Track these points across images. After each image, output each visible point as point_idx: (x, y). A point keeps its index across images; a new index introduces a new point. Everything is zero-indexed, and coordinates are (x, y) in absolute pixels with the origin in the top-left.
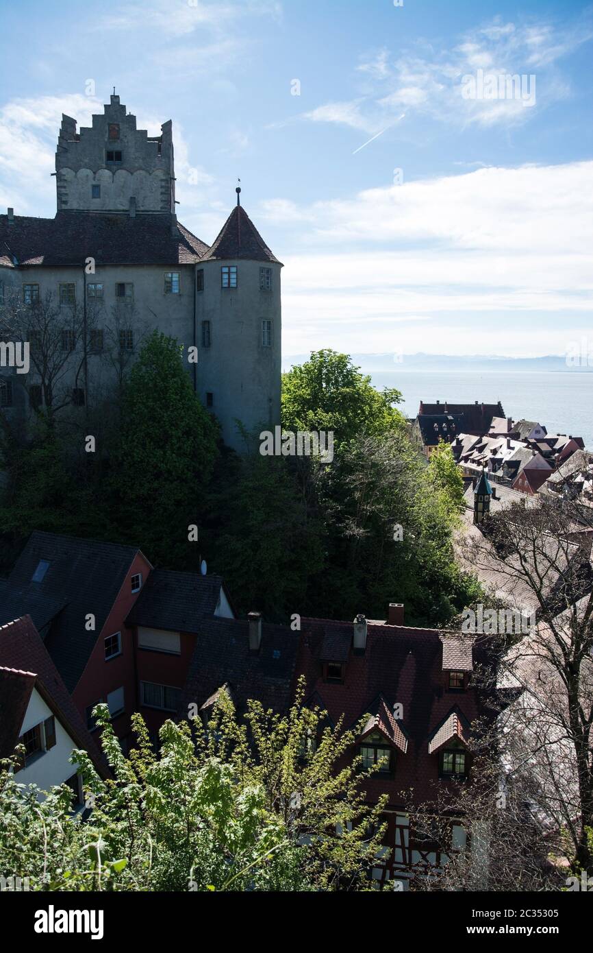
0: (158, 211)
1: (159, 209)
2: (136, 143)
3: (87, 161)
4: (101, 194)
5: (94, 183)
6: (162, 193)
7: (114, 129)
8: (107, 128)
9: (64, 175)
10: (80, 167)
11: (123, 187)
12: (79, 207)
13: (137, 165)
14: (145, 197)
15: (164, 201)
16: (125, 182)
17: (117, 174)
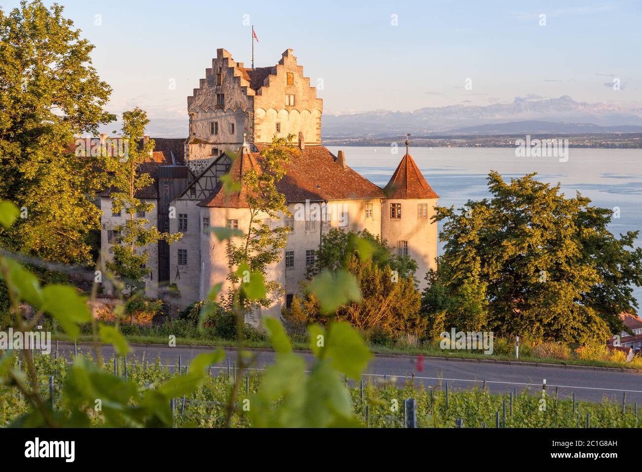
0: (315, 143)
1: (315, 141)
2: (303, 88)
3: (273, 103)
4: (281, 130)
5: (278, 121)
6: (317, 129)
7: (290, 77)
8: (286, 76)
9: (259, 114)
10: (269, 107)
11: (294, 124)
12: (268, 140)
13: (304, 106)
14: (307, 132)
15: (319, 135)
16: (295, 120)
17: (291, 113)
